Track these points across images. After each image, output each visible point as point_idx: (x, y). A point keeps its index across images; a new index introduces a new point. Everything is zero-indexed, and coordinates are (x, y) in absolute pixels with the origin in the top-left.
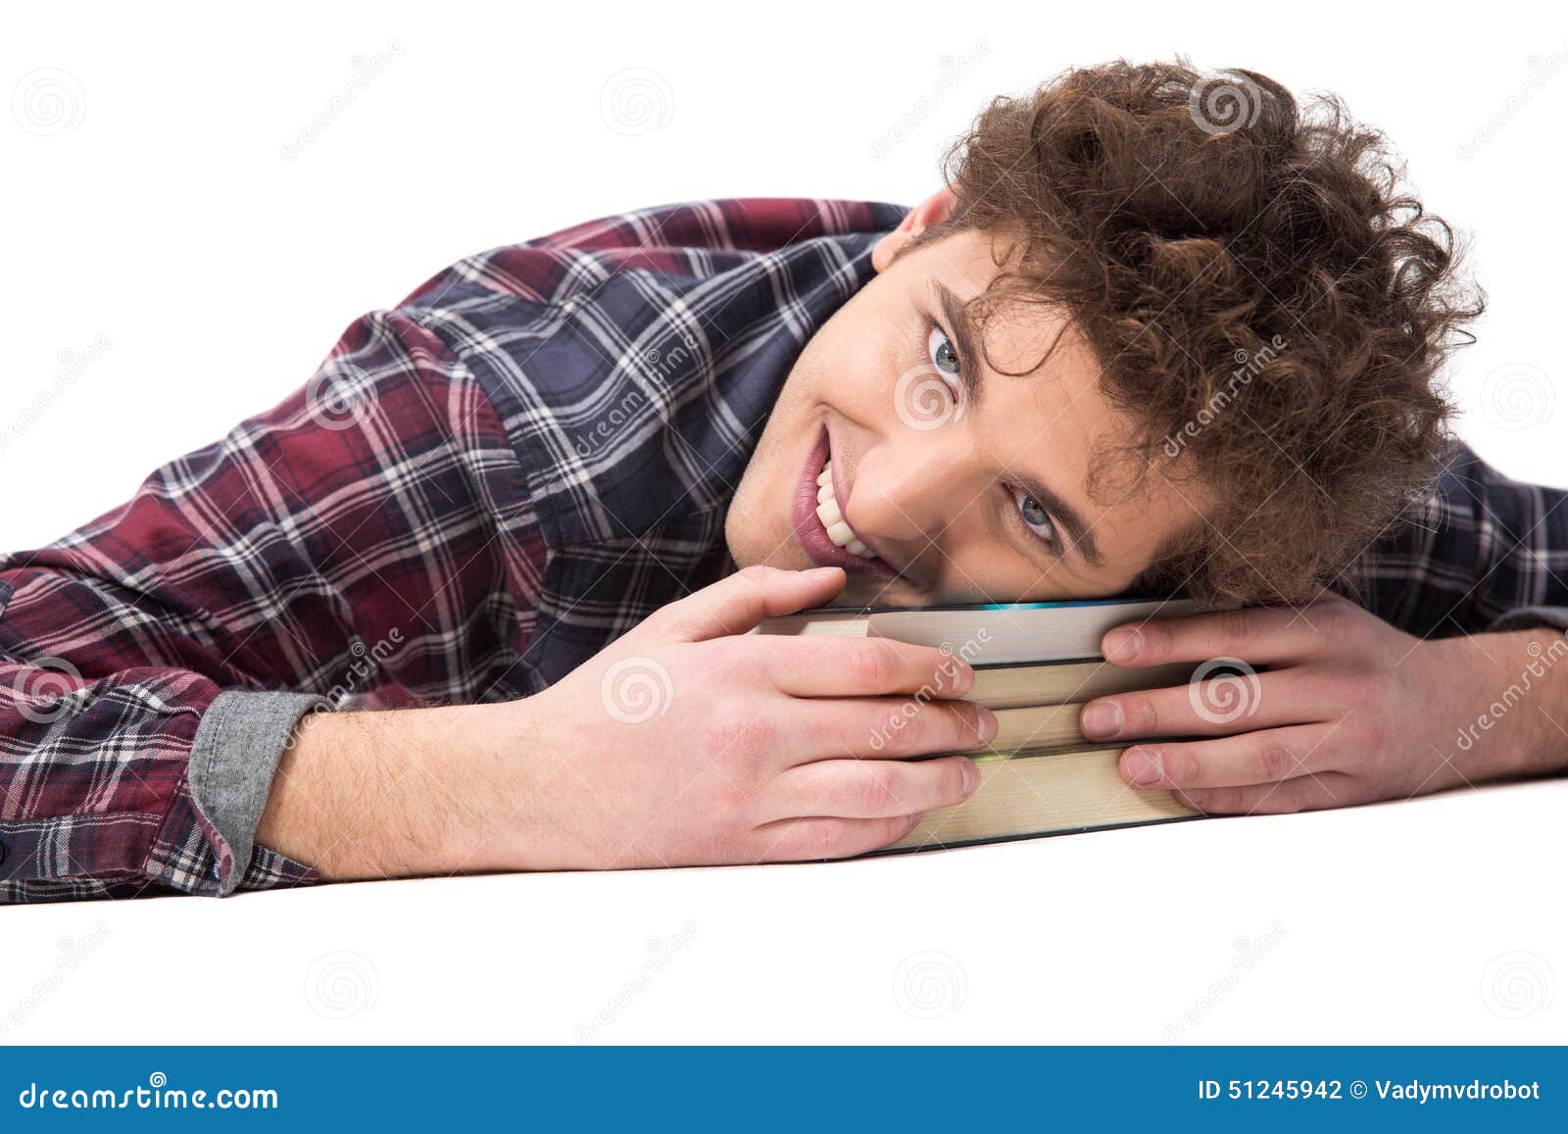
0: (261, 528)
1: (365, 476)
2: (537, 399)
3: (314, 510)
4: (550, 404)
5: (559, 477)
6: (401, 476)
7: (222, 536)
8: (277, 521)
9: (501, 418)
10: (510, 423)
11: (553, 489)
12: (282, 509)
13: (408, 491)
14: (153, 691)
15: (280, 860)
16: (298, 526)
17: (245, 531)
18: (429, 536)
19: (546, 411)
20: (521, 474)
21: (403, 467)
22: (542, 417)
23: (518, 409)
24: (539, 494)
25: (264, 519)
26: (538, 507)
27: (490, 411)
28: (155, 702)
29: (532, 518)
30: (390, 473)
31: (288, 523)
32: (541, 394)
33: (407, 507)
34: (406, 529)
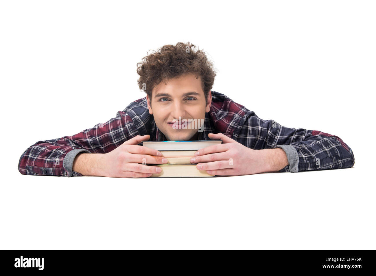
0: (93, 138)
1: (107, 133)
2: (136, 115)
3: (101, 136)
4: (138, 116)
5: (140, 125)
6: (112, 133)
7: (89, 138)
8: (96, 138)
9: (131, 118)
10: (133, 119)
11: (140, 127)
12: (97, 136)
13: (113, 135)
14: (62, 151)
15: (76, 173)
16: (98, 139)
17: (91, 138)
18: (115, 141)
19: (137, 116)
20: (135, 126)
21: (113, 132)
22: (137, 117)
23: (133, 117)
24: (138, 128)
25: (94, 137)
26: (138, 130)
27: (130, 118)
28: (62, 153)
29: (137, 131)
30: (111, 133)
31: (97, 138)
32: (137, 114)
33: (112, 137)
34: (112, 140)
